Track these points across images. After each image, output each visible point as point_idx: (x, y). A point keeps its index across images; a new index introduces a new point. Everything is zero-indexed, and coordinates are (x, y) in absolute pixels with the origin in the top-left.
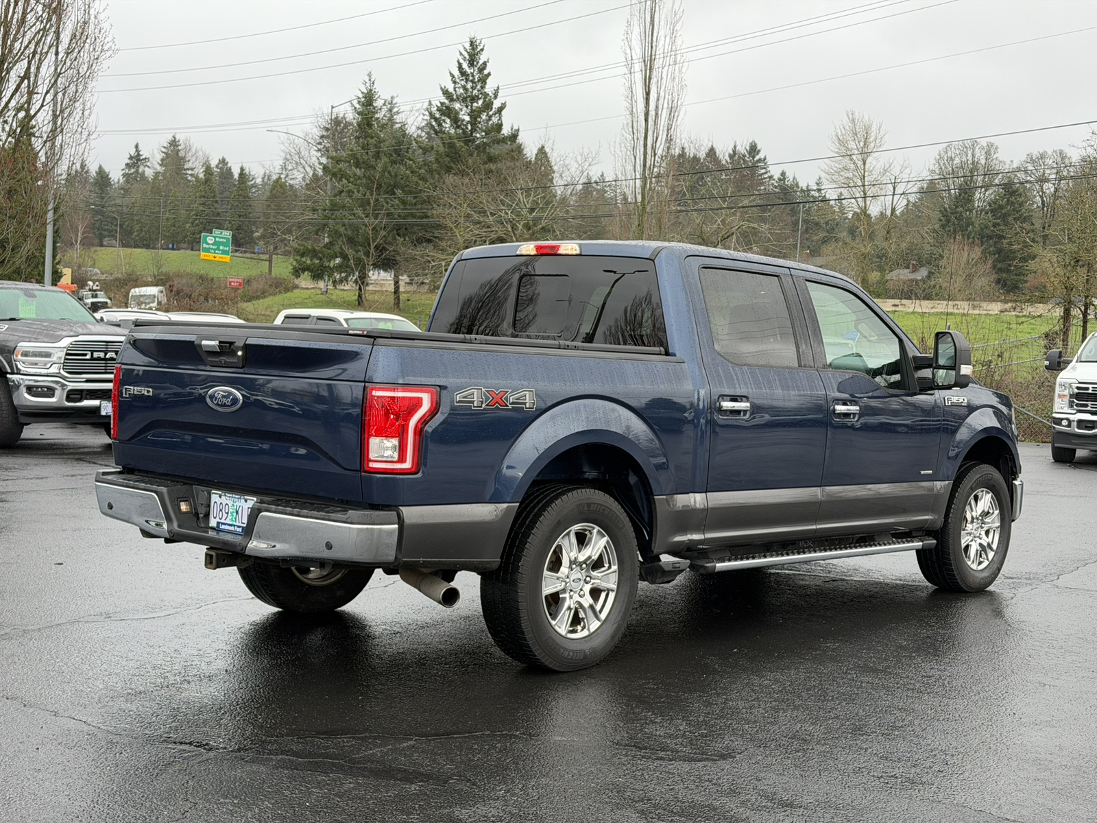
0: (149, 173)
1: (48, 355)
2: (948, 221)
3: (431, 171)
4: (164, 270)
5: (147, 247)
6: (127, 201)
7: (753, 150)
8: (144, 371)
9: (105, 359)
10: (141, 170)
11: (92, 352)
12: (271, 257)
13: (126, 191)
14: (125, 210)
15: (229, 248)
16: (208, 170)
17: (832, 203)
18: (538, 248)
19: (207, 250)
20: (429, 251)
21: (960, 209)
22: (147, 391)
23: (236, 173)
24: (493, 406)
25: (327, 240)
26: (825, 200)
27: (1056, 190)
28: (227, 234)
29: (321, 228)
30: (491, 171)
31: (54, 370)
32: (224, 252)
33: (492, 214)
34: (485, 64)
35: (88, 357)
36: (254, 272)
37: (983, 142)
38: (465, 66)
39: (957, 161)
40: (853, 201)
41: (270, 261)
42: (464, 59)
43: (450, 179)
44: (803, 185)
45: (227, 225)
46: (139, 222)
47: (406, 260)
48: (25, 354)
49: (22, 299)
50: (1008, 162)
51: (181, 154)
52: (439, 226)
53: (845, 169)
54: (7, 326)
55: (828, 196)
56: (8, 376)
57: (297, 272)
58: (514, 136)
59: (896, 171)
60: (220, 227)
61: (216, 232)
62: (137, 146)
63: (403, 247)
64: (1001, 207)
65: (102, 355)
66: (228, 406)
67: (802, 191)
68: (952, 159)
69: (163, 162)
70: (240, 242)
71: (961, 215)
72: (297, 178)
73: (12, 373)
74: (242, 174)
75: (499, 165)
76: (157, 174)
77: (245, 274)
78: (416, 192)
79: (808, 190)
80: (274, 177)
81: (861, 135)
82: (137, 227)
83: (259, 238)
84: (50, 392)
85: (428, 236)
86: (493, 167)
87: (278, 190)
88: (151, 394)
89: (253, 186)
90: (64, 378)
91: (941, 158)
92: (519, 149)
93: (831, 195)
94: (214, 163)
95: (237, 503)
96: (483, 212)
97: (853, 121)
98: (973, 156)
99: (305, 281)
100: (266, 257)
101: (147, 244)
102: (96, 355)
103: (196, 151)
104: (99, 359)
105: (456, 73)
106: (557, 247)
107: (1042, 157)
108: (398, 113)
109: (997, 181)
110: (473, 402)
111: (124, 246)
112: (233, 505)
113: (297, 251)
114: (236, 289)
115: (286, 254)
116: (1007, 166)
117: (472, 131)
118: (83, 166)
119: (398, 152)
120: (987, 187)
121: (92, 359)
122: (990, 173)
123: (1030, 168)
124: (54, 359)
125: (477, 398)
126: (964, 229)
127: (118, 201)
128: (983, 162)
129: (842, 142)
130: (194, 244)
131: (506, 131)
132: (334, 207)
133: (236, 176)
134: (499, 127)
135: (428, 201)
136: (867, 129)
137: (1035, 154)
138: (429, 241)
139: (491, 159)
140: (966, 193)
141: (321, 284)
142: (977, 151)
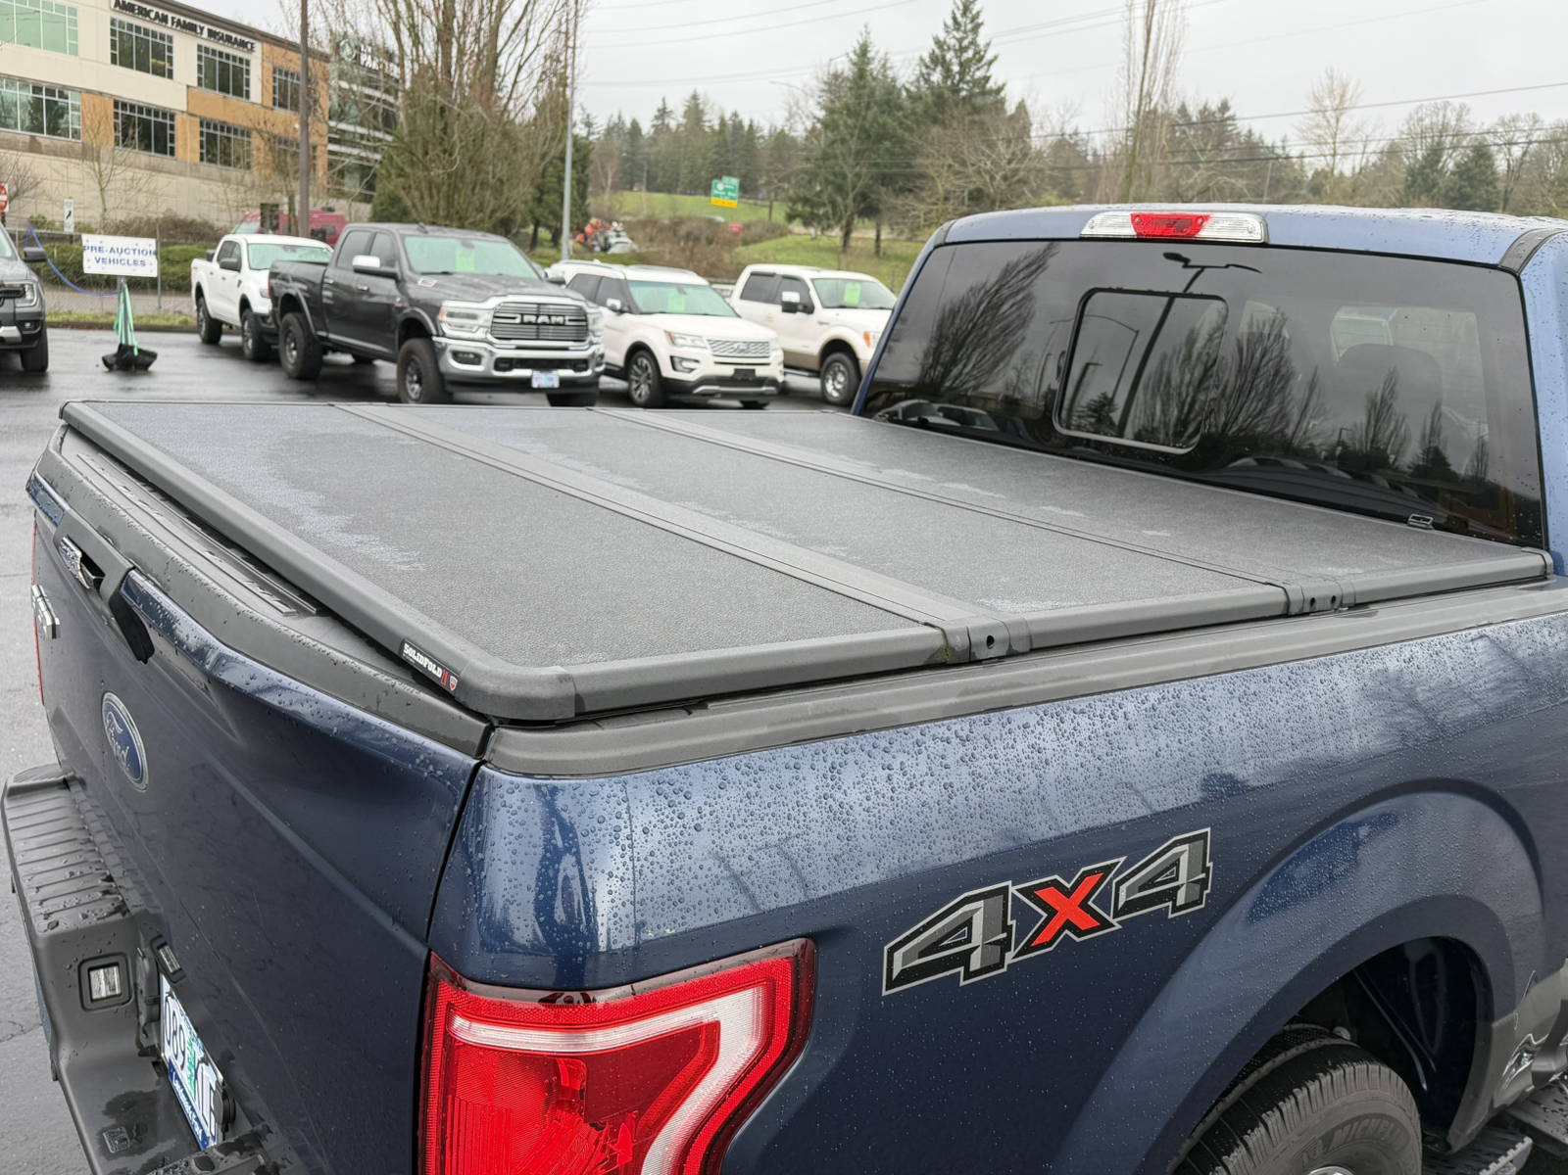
0: (673, 124)
1: (474, 317)
2: (1414, 181)
3: (917, 122)
4: (679, 213)
5: (669, 191)
6: (655, 149)
7: (1225, 107)
9: (536, 324)
10: (666, 121)
11: (522, 315)
12: (771, 202)
13: (654, 140)
14: (652, 157)
15: (735, 195)
16: (723, 123)
17: (1294, 160)
18: (1139, 220)
19: (717, 196)
20: (910, 200)
21: (1427, 171)
23: (746, 124)
24: (1049, 944)
25: (818, 188)
26: (1288, 158)
27: (1524, 154)
28: (735, 181)
29: (813, 176)
30: (974, 122)
31: (480, 335)
32: (732, 198)
33: (973, 165)
34: (978, 13)
35: (518, 321)
36: (753, 218)
37: (1456, 103)
38: (958, 16)
39: (1427, 122)
40: (1322, 158)
41: (771, 207)
42: (958, 8)
43: (935, 130)
44: (1268, 142)
45: (736, 173)
46: (663, 168)
47: (889, 209)
48: (451, 315)
49: (460, 250)
50: (1479, 124)
51: (701, 107)
52: (922, 176)
53: (1318, 126)
54: (435, 281)
55: (1291, 155)
56: (435, 339)
57: (791, 218)
58: (999, 90)
59: (1368, 130)
60: (730, 174)
61: (726, 179)
62: (664, 100)
63: (886, 197)
64: (1469, 170)
65: (533, 319)
67: (1268, 148)
68: (1421, 120)
69: (686, 114)
70: (747, 190)
71: (1427, 175)
72: (799, 131)
73: (438, 335)
74: (751, 126)
75: (983, 116)
76: (679, 125)
77: (746, 219)
78: (901, 142)
79: (1273, 147)
80: (778, 130)
81: (1338, 92)
82: (661, 173)
83: (762, 185)
84: (477, 359)
85: (911, 185)
86: (976, 118)
87: (781, 141)
89: (759, 138)
90: (491, 343)
91: (1411, 118)
92: (1002, 102)
93: (1294, 152)
94: (728, 116)
96: (964, 163)
97: (1331, 78)
98: (1444, 116)
99: (797, 227)
100: (767, 203)
101: (668, 188)
102: (527, 319)
103: (713, 105)
104: (530, 323)
105: (950, 22)
106: (1197, 222)
107: (1514, 120)
108: (891, 68)
109: (1465, 143)
110: (964, 959)
111: (649, 189)
113: (790, 199)
114: (736, 234)
115: (783, 200)
116: (1477, 128)
117: (959, 82)
118: (620, 117)
119: (888, 102)
120: (1454, 148)
121: (522, 323)
122: (1458, 134)
123: (1500, 130)
124: (480, 322)
125: (986, 934)
126: (1429, 190)
127: (646, 150)
128: (1453, 123)
129: (1318, 100)
130: (707, 190)
131: (991, 85)
132: (825, 157)
133: (746, 128)
134: (987, 79)
135: (914, 153)
136: (1345, 87)
137: (1508, 117)
138: (910, 191)
139: (976, 110)
140: (1435, 154)
141: (812, 231)
142: (1449, 113)
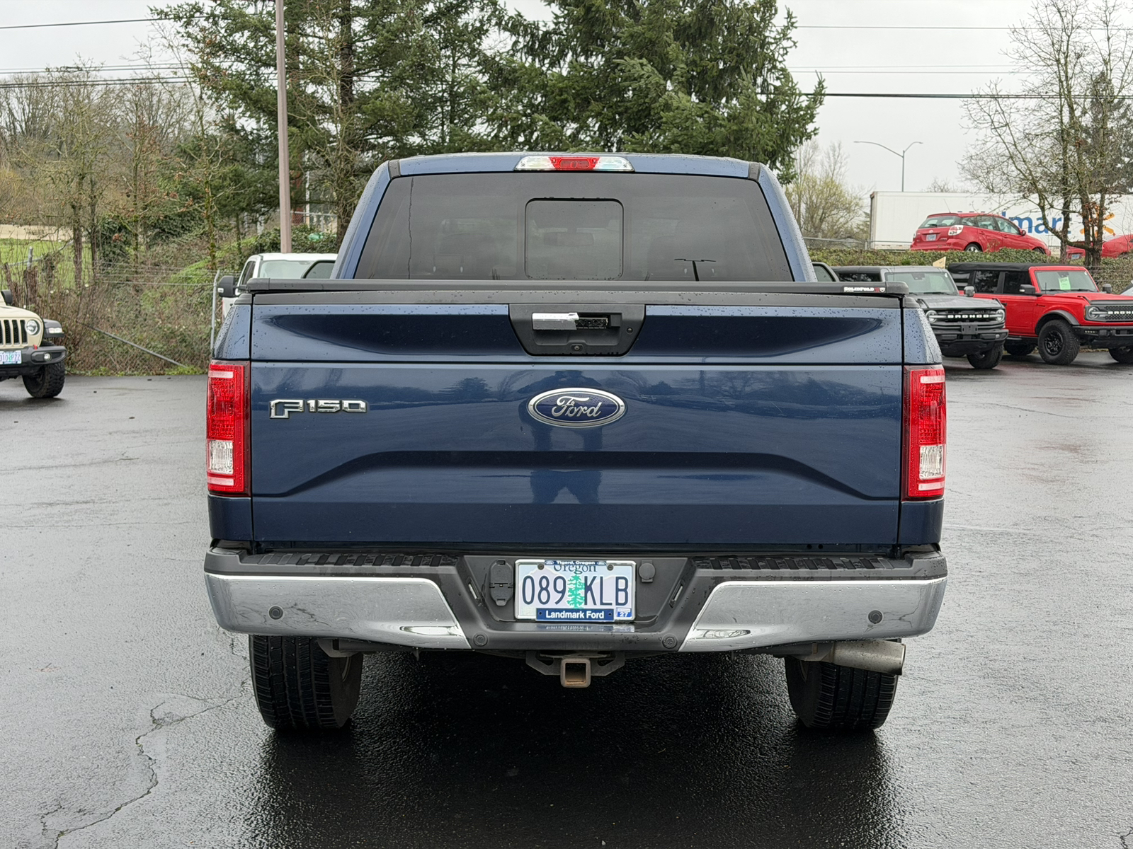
66: (592, 418)
95: (584, 574)
112: (577, 578)
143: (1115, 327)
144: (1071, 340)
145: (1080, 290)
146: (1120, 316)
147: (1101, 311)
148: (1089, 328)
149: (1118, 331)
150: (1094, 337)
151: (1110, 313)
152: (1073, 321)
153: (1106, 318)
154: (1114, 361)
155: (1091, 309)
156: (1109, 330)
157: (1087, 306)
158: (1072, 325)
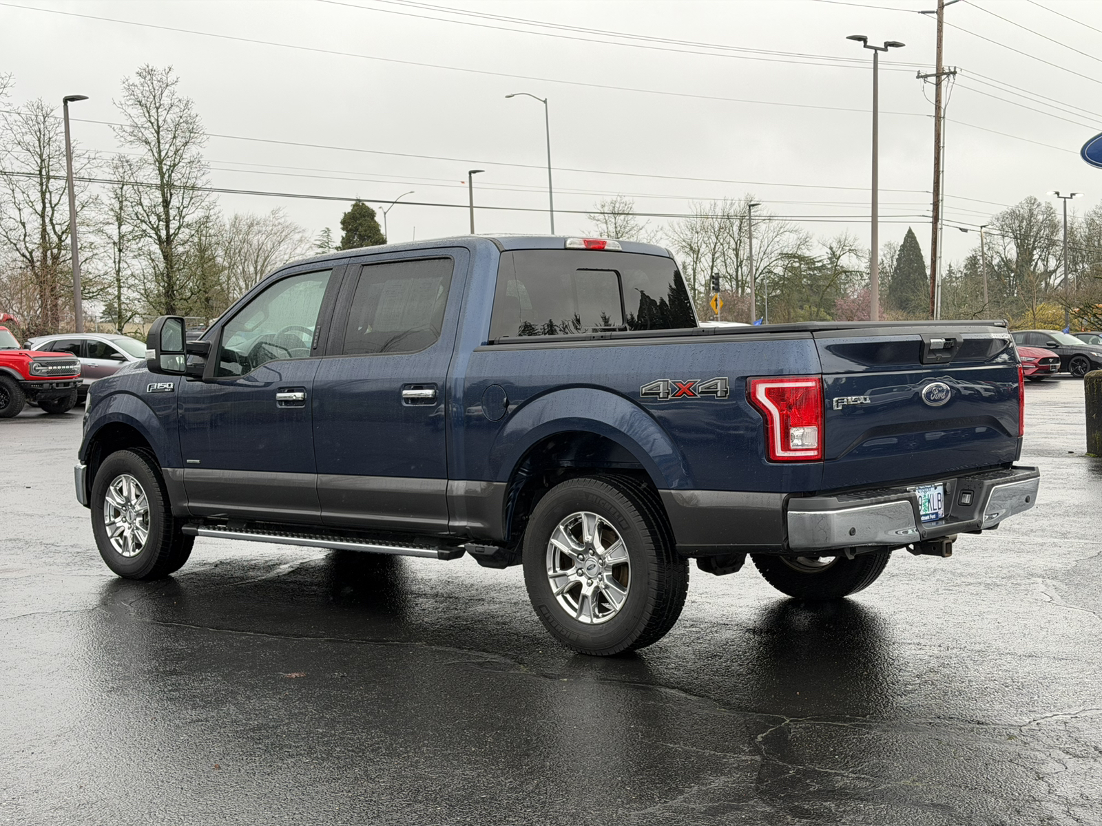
8: (847, 378)
22: (864, 399)
88: (868, 401)
95: (928, 493)
112: (925, 496)
143: (56, 381)
144: (18, 394)
145: (9, 348)
146: (57, 371)
147: (42, 366)
148: (35, 382)
149: (58, 384)
150: (38, 391)
151: (50, 368)
152: (19, 377)
153: (47, 372)
154: (44, 412)
155: (35, 365)
156: (51, 384)
157: (31, 362)
158: (18, 380)
